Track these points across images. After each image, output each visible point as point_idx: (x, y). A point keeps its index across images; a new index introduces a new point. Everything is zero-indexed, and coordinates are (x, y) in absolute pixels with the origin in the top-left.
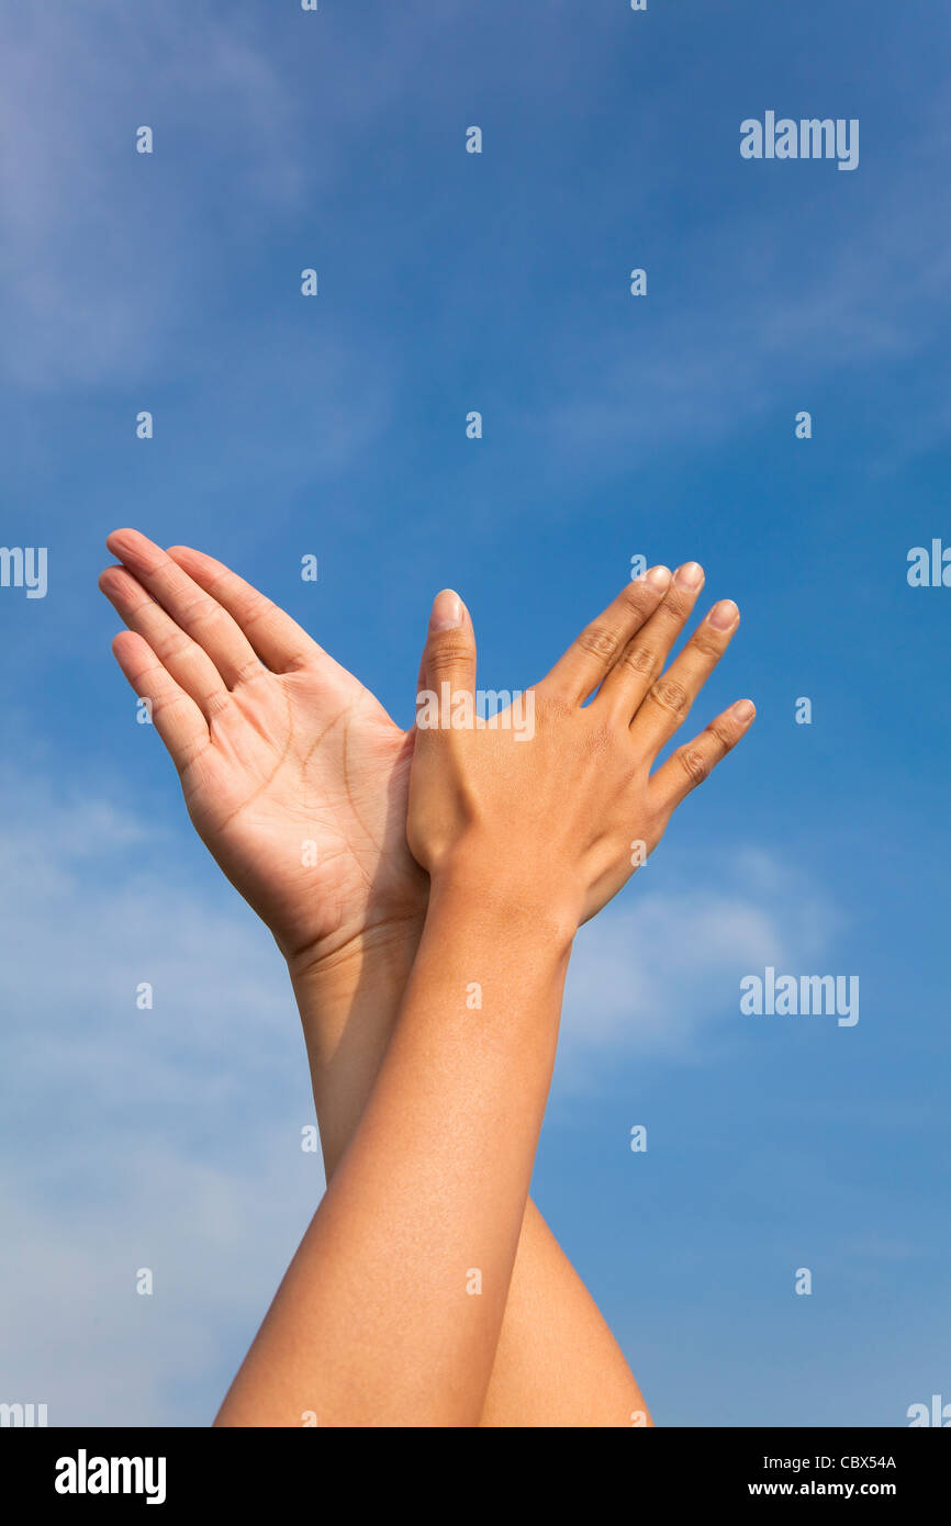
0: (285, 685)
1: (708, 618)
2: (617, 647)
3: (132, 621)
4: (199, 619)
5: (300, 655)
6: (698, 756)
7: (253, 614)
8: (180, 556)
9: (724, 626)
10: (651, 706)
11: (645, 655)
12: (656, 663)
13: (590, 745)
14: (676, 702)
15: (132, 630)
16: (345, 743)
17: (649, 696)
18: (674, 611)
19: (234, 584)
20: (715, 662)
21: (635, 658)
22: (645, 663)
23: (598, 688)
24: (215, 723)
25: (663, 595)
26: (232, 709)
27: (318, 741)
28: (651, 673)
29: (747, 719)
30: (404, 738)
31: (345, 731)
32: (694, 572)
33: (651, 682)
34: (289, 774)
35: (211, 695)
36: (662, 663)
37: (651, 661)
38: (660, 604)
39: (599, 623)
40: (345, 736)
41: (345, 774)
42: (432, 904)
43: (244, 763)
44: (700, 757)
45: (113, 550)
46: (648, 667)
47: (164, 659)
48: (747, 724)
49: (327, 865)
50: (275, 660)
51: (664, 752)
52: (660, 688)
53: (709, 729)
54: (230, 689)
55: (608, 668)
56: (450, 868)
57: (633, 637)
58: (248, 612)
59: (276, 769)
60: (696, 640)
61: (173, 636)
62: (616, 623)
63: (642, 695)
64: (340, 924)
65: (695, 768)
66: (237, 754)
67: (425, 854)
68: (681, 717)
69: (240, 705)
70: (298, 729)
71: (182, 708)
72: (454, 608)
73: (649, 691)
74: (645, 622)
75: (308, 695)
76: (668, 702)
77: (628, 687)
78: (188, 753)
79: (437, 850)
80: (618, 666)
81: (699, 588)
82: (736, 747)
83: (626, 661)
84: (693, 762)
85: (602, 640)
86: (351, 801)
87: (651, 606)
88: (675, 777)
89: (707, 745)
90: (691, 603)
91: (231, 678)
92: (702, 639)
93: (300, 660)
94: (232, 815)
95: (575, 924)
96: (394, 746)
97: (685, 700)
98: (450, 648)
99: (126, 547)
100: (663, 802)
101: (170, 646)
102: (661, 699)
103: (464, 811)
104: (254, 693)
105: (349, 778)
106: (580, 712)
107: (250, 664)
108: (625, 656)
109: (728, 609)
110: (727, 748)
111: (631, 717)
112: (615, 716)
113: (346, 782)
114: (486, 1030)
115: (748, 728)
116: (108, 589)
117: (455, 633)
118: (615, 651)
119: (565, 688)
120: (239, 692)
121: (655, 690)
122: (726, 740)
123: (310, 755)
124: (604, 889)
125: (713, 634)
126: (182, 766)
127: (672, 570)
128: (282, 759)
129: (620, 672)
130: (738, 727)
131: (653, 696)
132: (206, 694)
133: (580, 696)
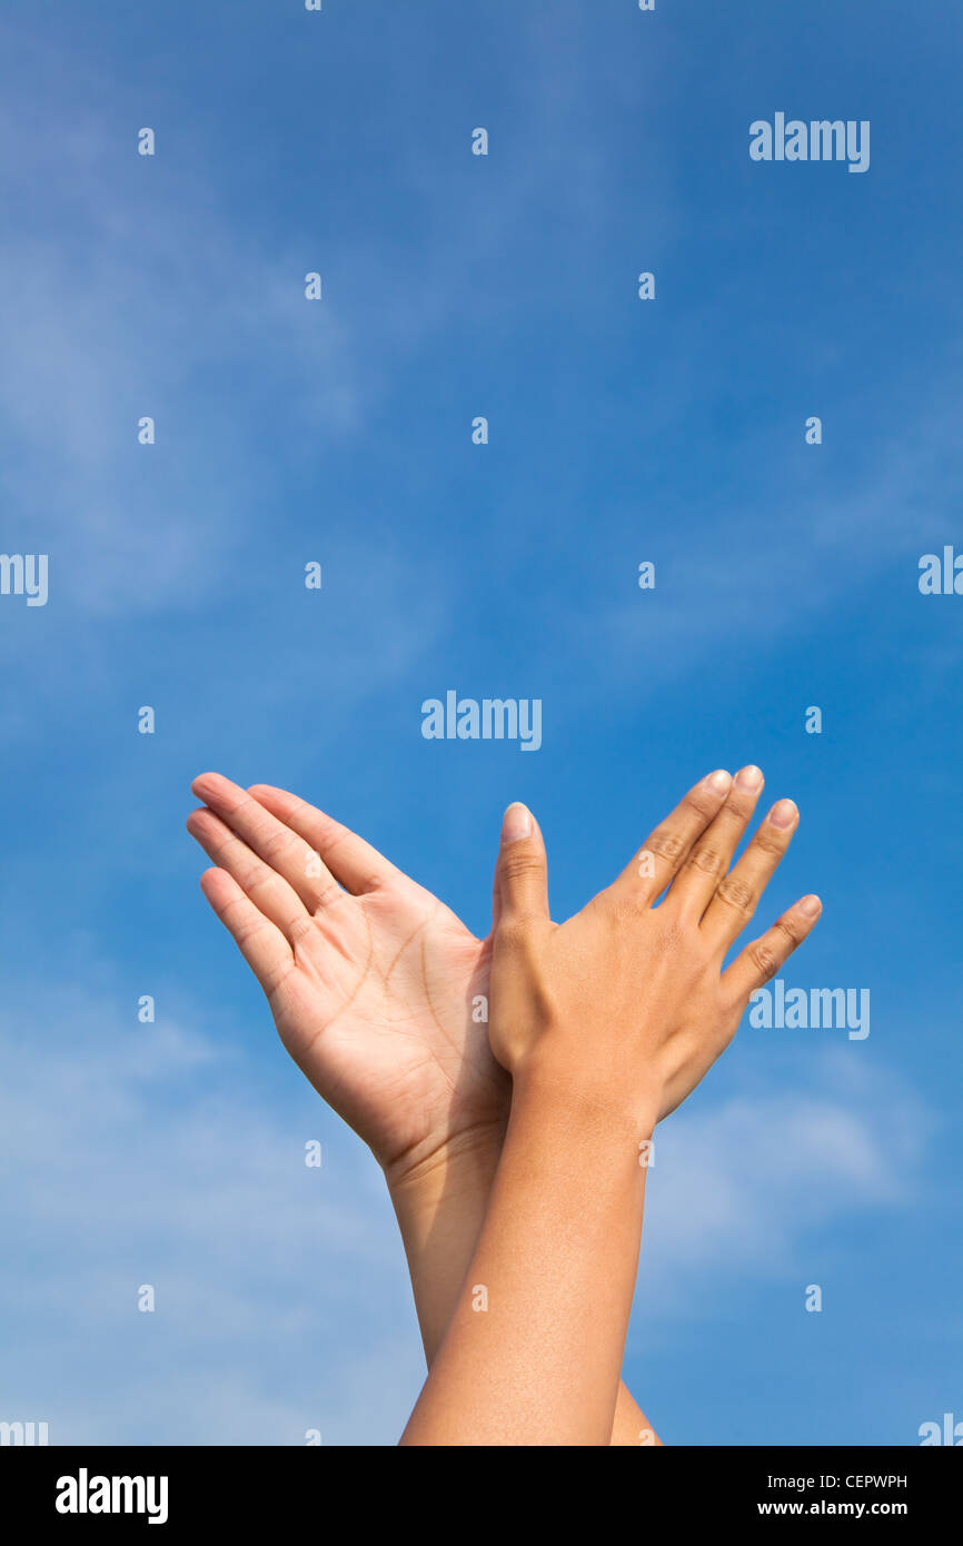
0: (364, 906)
1: (768, 818)
2: (684, 849)
3: (218, 858)
4: (279, 850)
5: (375, 877)
6: (767, 951)
7: (329, 842)
8: (259, 794)
9: (785, 824)
10: (718, 903)
11: (711, 856)
12: (722, 864)
13: (661, 944)
14: (743, 900)
15: (218, 866)
16: (423, 957)
17: (716, 895)
18: (736, 812)
19: (311, 815)
20: (778, 859)
21: (701, 859)
22: (710, 864)
23: (667, 889)
24: (299, 948)
25: (724, 798)
26: (315, 933)
27: (398, 957)
28: (718, 873)
29: (812, 915)
30: (479, 946)
31: (423, 944)
32: (753, 775)
33: (718, 881)
34: (372, 990)
35: (293, 921)
36: (727, 862)
37: (717, 861)
38: (722, 807)
39: (664, 827)
40: (423, 949)
41: (424, 985)
42: (514, 1105)
43: (326, 982)
44: (770, 952)
45: (198, 794)
46: (714, 867)
47: (248, 891)
48: (813, 918)
49: (413, 1076)
50: (354, 884)
51: (734, 949)
52: (726, 887)
53: (777, 925)
54: (312, 914)
55: (676, 869)
56: (531, 1068)
57: (699, 839)
58: (324, 840)
59: (359, 985)
60: (759, 839)
61: (256, 869)
62: (680, 826)
63: (710, 894)
64: (428, 1132)
65: (765, 963)
66: (320, 974)
67: (507, 1056)
68: (748, 914)
69: (321, 928)
70: (378, 946)
71: (266, 937)
72: (523, 820)
73: (716, 890)
74: (709, 824)
75: (386, 914)
76: (735, 900)
77: (696, 887)
78: (274, 977)
79: (518, 1051)
80: (685, 868)
81: (759, 790)
82: (804, 942)
83: (693, 862)
84: (763, 957)
85: (668, 843)
86: (433, 1011)
87: (713, 809)
88: (747, 970)
89: (776, 940)
90: (752, 804)
91: (312, 903)
92: (764, 838)
93: (376, 881)
94: (319, 1033)
95: (654, 1120)
96: (471, 955)
97: (751, 898)
98: (521, 857)
99: (208, 789)
100: (735, 997)
101: (253, 879)
102: (727, 897)
103: (541, 1014)
104: (333, 915)
105: (429, 989)
106: (651, 913)
107: (329, 888)
108: (691, 858)
109: (788, 808)
110: (795, 943)
111: (699, 916)
112: (684, 916)
113: (427, 993)
114: (570, 1226)
115: (815, 922)
116: (196, 831)
117: (526, 843)
118: (682, 853)
119: (635, 890)
120: (320, 916)
121: (721, 889)
122: (794, 934)
123: (391, 970)
124: (681, 1085)
125: (774, 833)
126: (270, 989)
127: (732, 774)
128: (365, 976)
129: (687, 873)
130: (806, 922)
131: (720, 895)
132: (289, 921)
133: (649, 899)
